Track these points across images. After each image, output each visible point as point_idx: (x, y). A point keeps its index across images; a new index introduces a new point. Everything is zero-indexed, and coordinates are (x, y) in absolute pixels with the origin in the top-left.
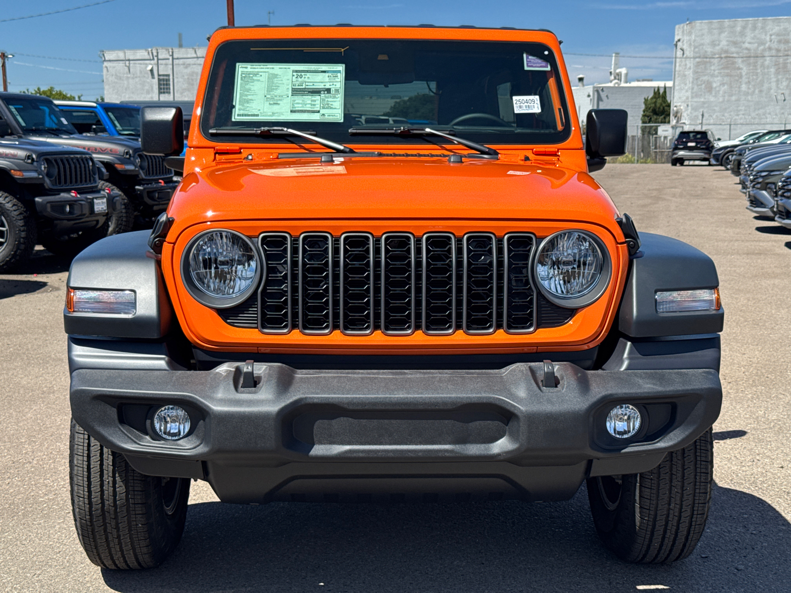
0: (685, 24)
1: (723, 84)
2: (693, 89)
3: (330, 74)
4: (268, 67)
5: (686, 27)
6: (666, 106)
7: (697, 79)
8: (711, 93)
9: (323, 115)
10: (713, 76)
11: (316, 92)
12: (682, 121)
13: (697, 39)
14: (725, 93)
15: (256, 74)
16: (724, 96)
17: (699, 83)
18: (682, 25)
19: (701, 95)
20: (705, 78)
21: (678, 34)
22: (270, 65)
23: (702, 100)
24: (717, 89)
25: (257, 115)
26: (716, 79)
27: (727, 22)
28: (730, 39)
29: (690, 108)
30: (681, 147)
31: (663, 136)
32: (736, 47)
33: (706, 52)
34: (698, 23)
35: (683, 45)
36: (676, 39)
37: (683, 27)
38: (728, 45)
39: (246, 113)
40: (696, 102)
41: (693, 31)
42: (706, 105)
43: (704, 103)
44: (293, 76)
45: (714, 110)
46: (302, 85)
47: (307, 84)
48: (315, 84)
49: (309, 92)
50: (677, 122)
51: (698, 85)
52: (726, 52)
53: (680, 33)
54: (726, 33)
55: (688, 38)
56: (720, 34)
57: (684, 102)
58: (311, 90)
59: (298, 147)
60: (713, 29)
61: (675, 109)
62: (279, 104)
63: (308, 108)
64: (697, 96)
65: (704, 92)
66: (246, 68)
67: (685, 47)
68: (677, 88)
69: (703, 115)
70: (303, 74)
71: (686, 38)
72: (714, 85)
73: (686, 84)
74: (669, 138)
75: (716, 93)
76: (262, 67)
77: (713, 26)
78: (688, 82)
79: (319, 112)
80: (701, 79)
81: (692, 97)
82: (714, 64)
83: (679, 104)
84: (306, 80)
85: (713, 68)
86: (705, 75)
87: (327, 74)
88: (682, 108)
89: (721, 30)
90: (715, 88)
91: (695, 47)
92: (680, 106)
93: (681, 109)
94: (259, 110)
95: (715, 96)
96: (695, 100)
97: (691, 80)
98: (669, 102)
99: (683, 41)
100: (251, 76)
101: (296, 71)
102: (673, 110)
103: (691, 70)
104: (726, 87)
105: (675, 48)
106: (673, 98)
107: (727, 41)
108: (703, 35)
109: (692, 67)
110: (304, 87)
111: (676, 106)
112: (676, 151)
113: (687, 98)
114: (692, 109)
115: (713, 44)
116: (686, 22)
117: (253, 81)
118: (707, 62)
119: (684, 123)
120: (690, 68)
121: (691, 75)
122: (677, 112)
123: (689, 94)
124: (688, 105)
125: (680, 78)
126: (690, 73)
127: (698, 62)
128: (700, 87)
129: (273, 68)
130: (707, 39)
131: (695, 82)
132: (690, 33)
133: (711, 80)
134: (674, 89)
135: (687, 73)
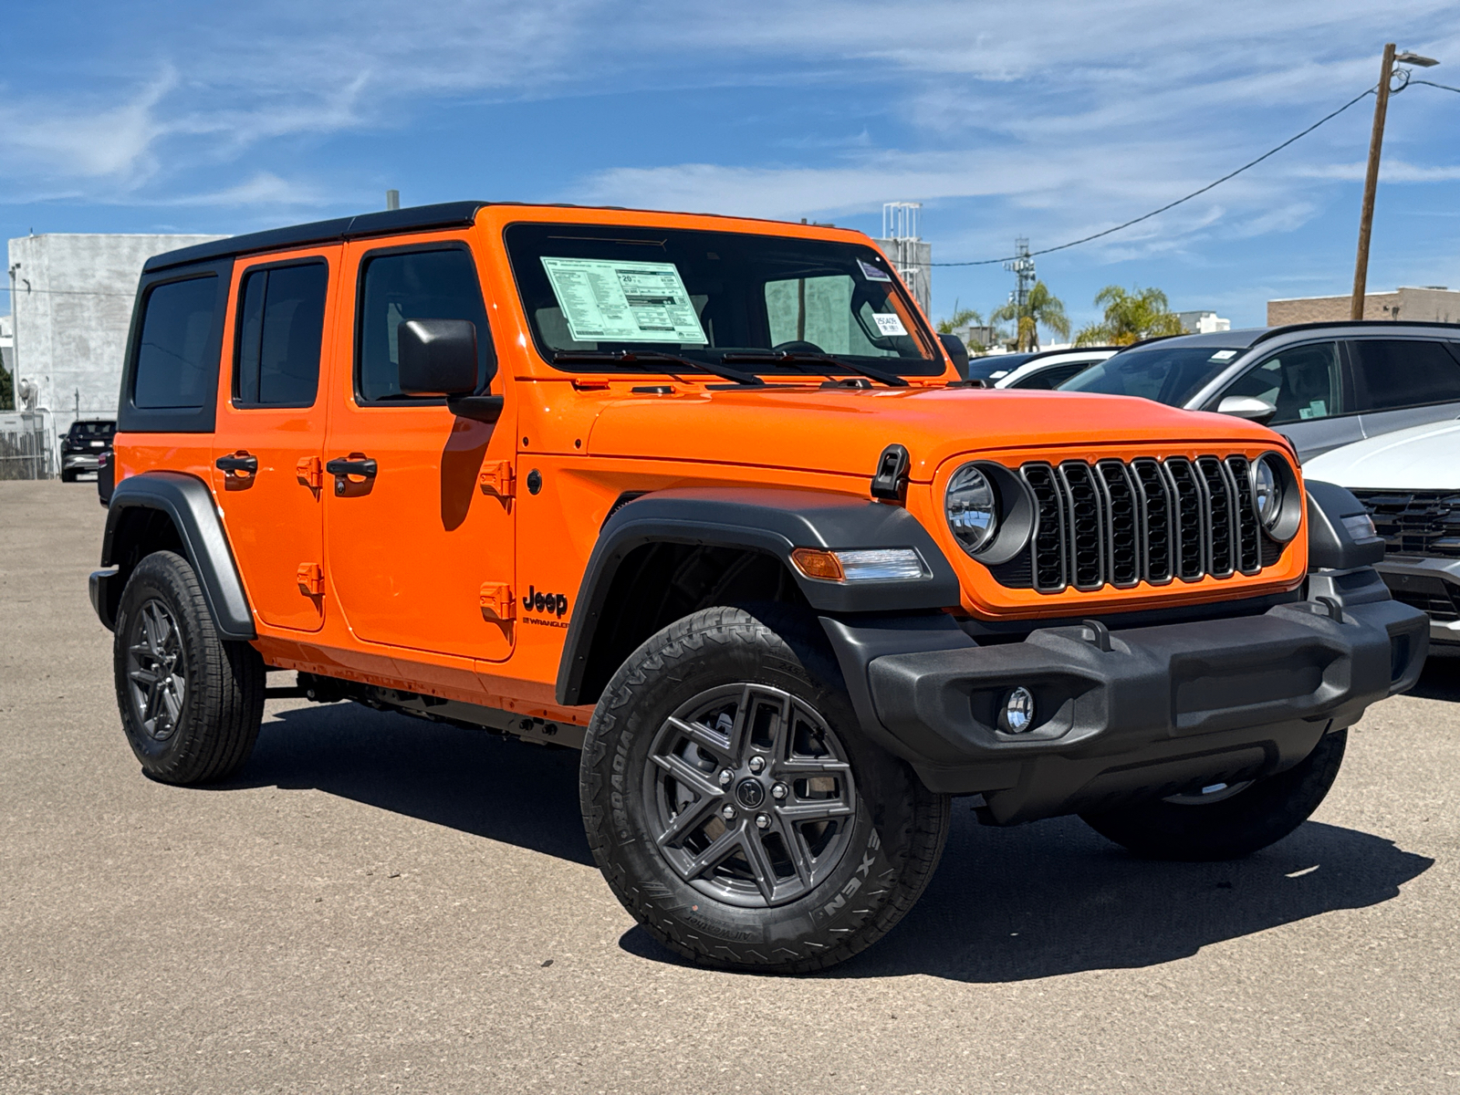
0: (27, 237)
1: (109, 343)
2: (54, 350)
3: (663, 277)
4: (583, 263)
5: (29, 243)
6: (5, 380)
7: (60, 334)
8: (88, 358)
9: (681, 334)
10: (88, 328)
11: (657, 301)
12: (39, 406)
13: (53, 264)
14: (113, 357)
15: (572, 273)
16: (110, 364)
17: (65, 340)
18: (21, 239)
19: (71, 361)
20: (75, 332)
21: (14, 255)
22: (584, 262)
23: (73, 370)
24: (99, 351)
25: (601, 333)
26: (94, 334)
27: (103, 238)
28: (113, 268)
29: (51, 383)
30: (79, 448)
31: (7, 432)
32: (122, 282)
33: (71, 287)
34: (52, 238)
35: (27, 273)
36: (12, 262)
37: (23, 244)
38: (109, 278)
39: (585, 329)
40: (64, 373)
41: (43, 250)
42: (81, 379)
43: (77, 375)
44: (619, 277)
45: (97, 387)
46: (636, 292)
47: (642, 290)
48: (651, 290)
49: (649, 301)
50: (29, 408)
51: (63, 344)
52: (107, 288)
53: (19, 253)
54: (105, 256)
55: (36, 262)
56: (93, 258)
57: (41, 372)
58: (650, 299)
59: (673, 379)
60: (79, 248)
61: (24, 384)
62: (620, 318)
63: (657, 323)
64: (62, 363)
65: (77, 357)
66: (555, 264)
67: (30, 278)
68: (21, 348)
69: (77, 395)
70: (630, 275)
71: (31, 262)
72: (92, 344)
73: (40, 342)
74: (19, 436)
75: (97, 359)
76: (574, 263)
77: (80, 245)
78: (43, 338)
79: (673, 329)
80: (67, 334)
81: (55, 365)
82: (88, 309)
83: (31, 376)
84: (637, 283)
85: (86, 315)
86: (75, 327)
87: (659, 277)
88: (36, 382)
89: (95, 250)
90: (95, 349)
91: (51, 279)
92: (32, 379)
93: (35, 385)
94: (600, 326)
95: (96, 363)
96: (60, 369)
97: (50, 335)
98: (9, 372)
99: (27, 267)
100: (567, 276)
101: (621, 271)
102: (20, 386)
103: (49, 318)
104: (113, 348)
105: (11, 279)
106: (17, 365)
107: (108, 270)
108: (63, 258)
109: (49, 312)
110: (638, 294)
111: (24, 380)
112: (71, 456)
113: (46, 366)
114: (57, 385)
115: (83, 274)
116: (28, 235)
117: (574, 284)
118: (75, 305)
119: (44, 410)
120: (45, 315)
121: (49, 325)
122: (28, 391)
123: (48, 359)
124: (48, 378)
125: (25, 332)
126: (46, 323)
127: (59, 305)
128: (66, 347)
129: (590, 266)
130: (71, 267)
131: (57, 338)
132: (38, 254)
133: (85, 335)
134: (17, 350)
135: (39, 321)
